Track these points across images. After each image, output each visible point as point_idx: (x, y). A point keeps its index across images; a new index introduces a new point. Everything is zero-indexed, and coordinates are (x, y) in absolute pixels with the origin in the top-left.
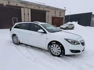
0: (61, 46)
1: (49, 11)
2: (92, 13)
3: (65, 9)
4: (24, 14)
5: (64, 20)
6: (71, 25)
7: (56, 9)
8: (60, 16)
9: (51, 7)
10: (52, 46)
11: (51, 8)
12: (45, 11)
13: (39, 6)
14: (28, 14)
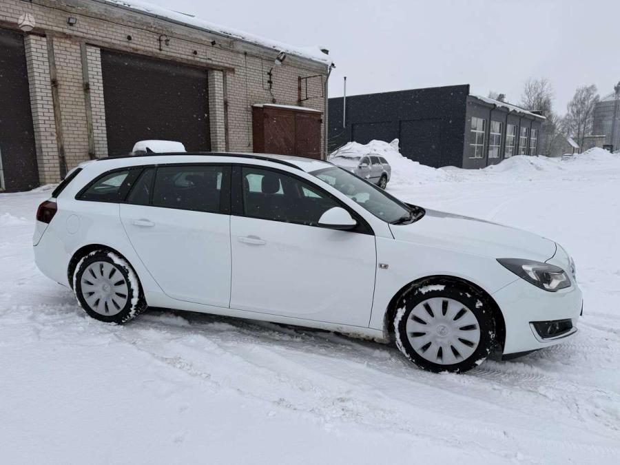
0: (479, 304)
1: (232, 70)
2: (467, 87)
3: (328, 59)
4: (54, 83)
5: (324, 128)
6: (375, 160)
7: (274, 59)
8: (300, 102)
9: (242, 41)
10: (419, 310)
11: (239, 47)
12: (207, 70)
13: (162, 27)
14: (87, 88)
